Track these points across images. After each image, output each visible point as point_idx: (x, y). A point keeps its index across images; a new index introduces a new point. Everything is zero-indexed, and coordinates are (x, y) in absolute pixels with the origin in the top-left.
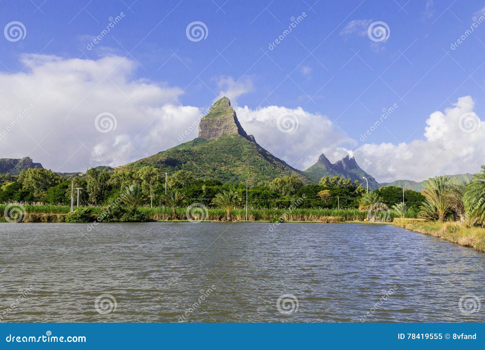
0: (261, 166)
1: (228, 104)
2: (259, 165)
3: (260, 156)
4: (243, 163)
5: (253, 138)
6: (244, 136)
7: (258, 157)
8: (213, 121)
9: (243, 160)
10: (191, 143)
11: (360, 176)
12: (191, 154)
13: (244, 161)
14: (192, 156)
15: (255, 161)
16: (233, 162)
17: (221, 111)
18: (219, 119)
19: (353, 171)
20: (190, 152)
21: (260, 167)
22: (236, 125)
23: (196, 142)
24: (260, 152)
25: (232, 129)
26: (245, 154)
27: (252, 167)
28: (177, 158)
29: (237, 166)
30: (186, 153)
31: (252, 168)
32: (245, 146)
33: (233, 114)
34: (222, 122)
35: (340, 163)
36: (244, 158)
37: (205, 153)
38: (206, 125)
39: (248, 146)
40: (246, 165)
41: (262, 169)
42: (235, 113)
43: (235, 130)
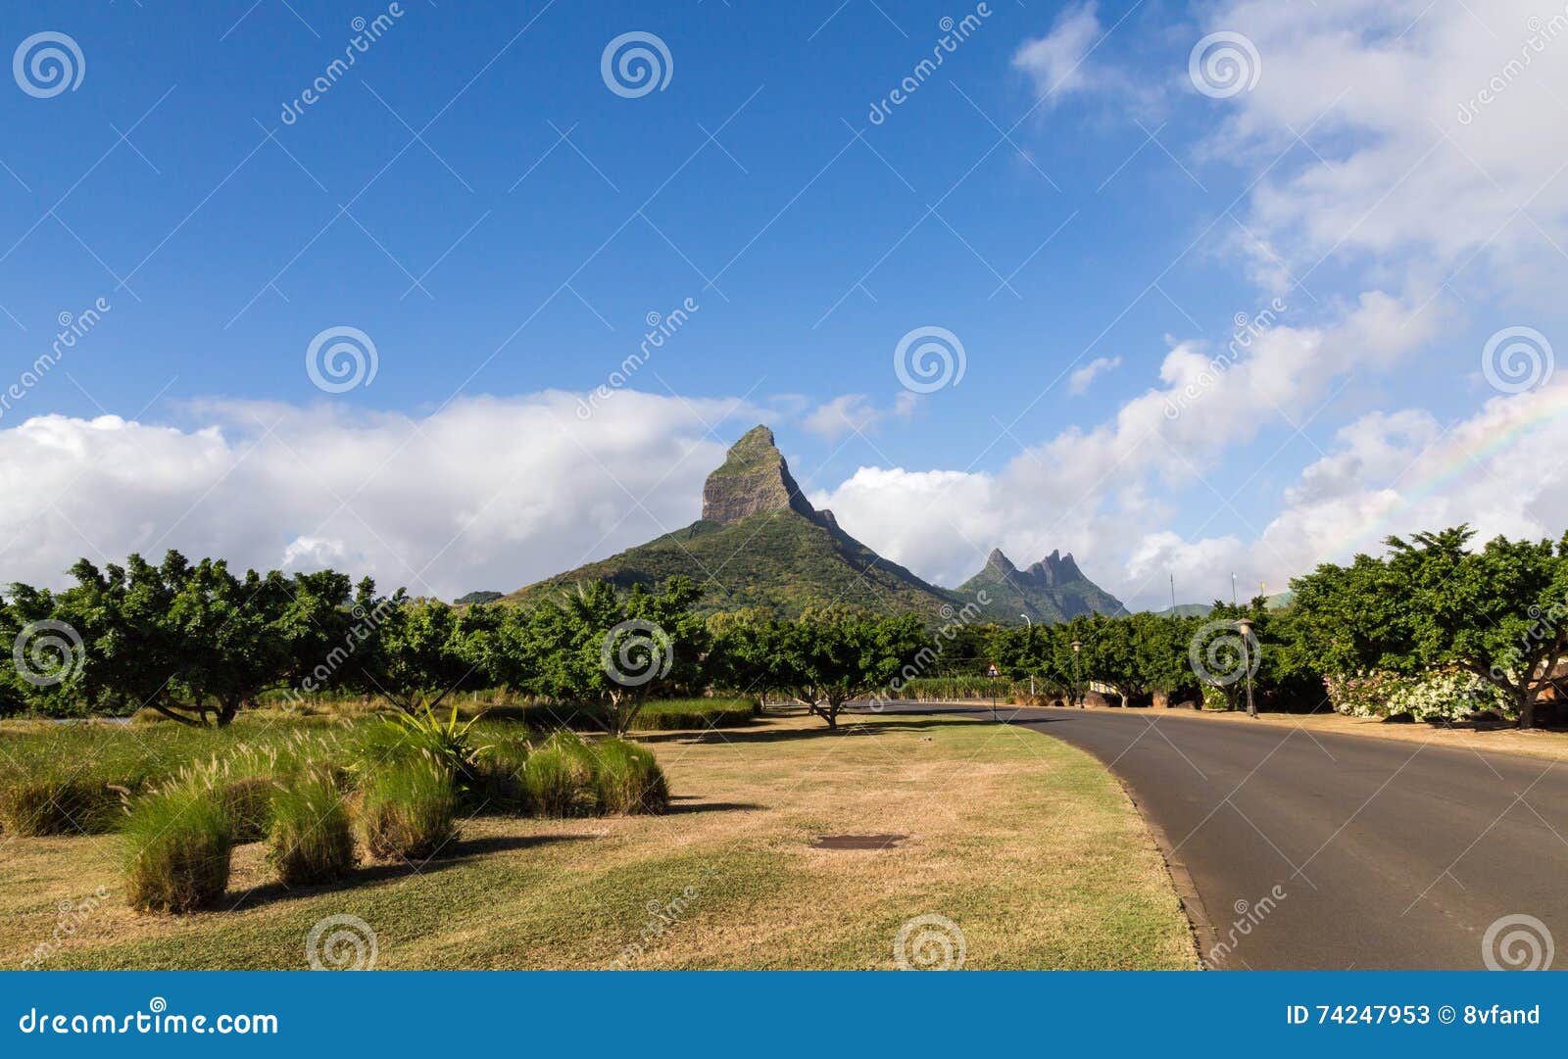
0: (838, 581)
1: (767, 441)
2: (834, 578)
3: (838, 559)
4: (797, 575)
5: (832, 516)
6: (803, 515)
7: (832, 561)
8: (735, 481)
9: (798, 570)
10: (685, 534)
11: (1087, 597)
12: (677, 559)
13: (800, 572)
14: (679, 562)
15: (824, 572)
16: (774, 573)
17: (752, 458)
18: (747, 475)
19: (1071, 586)
20: (675, 555)
21: (835, 585)
22: (784, 488)
23: (696, 529)
24: (837, 549)
25: (776, 499)
26: (803, 555)
27: (818, 584)
28: (645, 569)
29: (783, 584)
30: (666, 556)
31: (817, 587)
32: (802, 537)
33: (779, 463)
34: (755, 481)
35: (1037, 568)
36: (800, 564)
37: (709, 556)
38: (718, 492)
39: (810, 536)
40: (804, 580)
41: (842, 588)
42: (784, 462)
43: (784, 501)
